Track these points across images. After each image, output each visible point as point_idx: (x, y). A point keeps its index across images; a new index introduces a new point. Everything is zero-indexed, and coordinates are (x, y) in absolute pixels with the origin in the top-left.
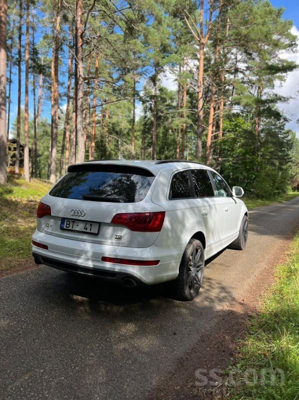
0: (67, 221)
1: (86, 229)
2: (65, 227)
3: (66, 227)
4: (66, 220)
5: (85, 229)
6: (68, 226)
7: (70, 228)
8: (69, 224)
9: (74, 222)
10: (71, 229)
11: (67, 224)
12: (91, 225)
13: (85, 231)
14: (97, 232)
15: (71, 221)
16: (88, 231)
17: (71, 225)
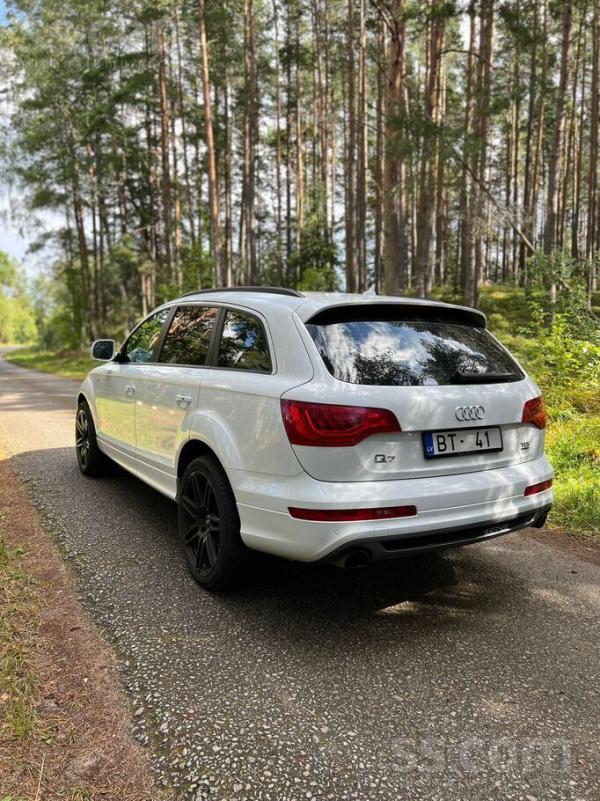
0: (438, 437)
1: (481, 444)
2: (436, 452)
3: (440, 450)
4: (434, 436)
5: (477, 444)
6: (442, 447)
7: (449, 450)
8: (444, 443)
9: (452, 436)
10: (452, 451)
11: (439, 444)
12: (486, 434)
13: (478, 448)
14: (500, 447)
15: (445, 434)
16: (485, 447)
17: (448, 442)
